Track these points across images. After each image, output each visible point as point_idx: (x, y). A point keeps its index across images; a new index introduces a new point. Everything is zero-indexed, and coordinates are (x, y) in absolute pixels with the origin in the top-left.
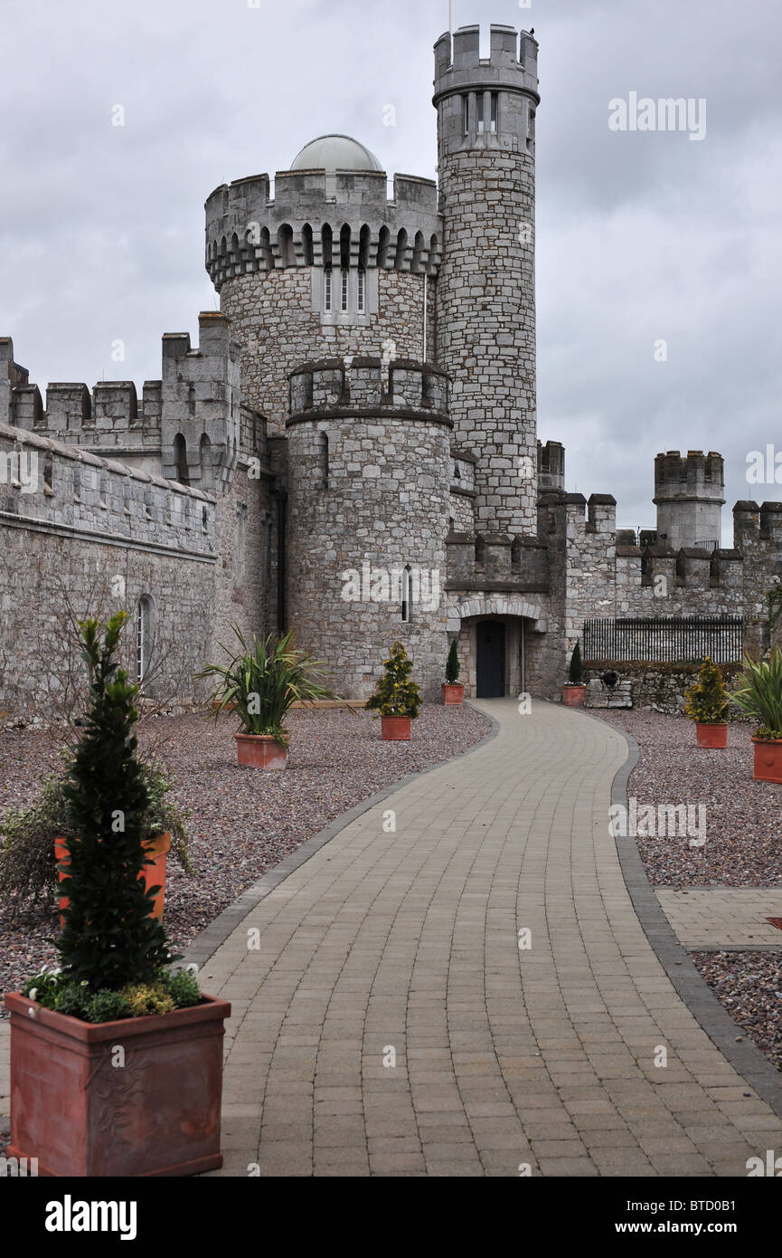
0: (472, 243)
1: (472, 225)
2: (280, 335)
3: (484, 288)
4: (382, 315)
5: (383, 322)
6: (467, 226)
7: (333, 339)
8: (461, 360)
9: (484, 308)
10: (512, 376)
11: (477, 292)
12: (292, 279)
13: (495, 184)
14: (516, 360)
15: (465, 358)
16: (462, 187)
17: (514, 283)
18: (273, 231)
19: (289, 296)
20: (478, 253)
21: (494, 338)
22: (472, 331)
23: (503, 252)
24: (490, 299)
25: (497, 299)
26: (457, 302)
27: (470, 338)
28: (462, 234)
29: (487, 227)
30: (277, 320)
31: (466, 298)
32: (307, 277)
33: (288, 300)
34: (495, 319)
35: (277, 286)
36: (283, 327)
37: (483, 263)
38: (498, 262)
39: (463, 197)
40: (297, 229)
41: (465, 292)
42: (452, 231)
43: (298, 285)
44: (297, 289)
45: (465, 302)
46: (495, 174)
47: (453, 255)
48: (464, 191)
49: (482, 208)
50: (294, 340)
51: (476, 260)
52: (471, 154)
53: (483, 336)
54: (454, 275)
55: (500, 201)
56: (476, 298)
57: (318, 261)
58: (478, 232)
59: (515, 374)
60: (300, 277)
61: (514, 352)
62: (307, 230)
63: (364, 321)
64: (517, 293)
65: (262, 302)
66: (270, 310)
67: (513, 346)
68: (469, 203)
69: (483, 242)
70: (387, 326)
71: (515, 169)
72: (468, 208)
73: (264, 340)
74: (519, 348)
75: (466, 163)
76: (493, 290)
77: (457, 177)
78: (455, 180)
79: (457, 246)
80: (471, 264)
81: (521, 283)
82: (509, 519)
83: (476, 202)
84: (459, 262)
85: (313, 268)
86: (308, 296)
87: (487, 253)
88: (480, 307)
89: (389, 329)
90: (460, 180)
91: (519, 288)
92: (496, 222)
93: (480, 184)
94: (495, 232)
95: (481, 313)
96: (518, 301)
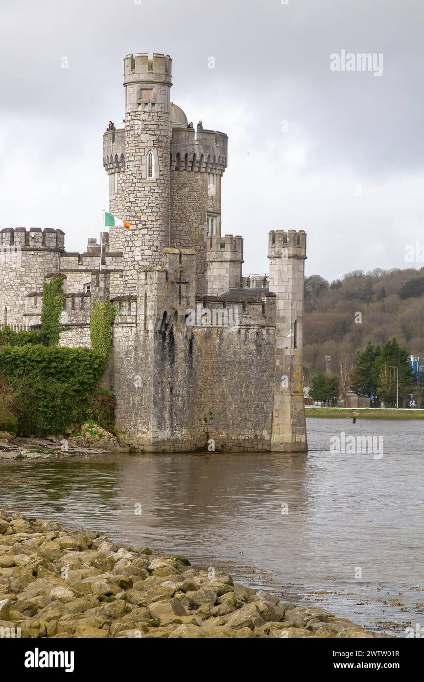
5: (119, 196)
10: (129, 216)
14: (130, 208)
17: (130, 173)
59: (130, 214)
61: (129, 204)
64: (131, 177)
67: (129, 202)
70: (120, 198)
71: (131, 120)
74: (131, 202)
81: (133, 172)
82: (127, 281)
89: (120, 199)
91: (132, 174)
96: (131, 181)
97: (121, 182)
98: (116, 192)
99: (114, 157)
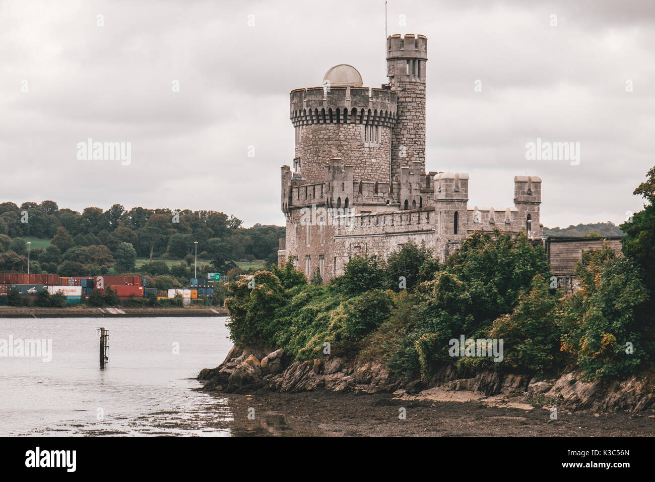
0: (411, 117)
1: (411, 110)
2: (348, 149)
3: (415, 135)
4: (382, 144)
5: (382, 146)
6: (409, 111)
7: (368, 153)
8: (406, 162)
9: (415, 143)
11: (413, 136)
12: (353, 128)
13: (419, 96)
15: (408, 161)
16: (407, 95)
18: (350, 110)
19: (352, 135)
20: (413, 121)
21: (418, 154)
22: (411, 151)
23: (421, 121)
24: (416, 139)
25: (419, 139)
26: (405, 139)
27: (410, 154)
28: (407, 114)
29: (416, 112)
30: (347, 143)
31: (409, 138)
32: (359, 128)
33: (352, 136)
34: (418, 147)
35: (347, 130)
36: (349, 146)
37: (415, 126)
38: (420, 125)
39: (407, 99)
40: (359, 110)
41: (408, 136)
42: (402, 112)
43: (356, 130)
44: (356, 133)
45: (409, 140)
46: (419, 92)
47: (402, 121)
48: (408, 97)
49: (415, 104)
50: (354, 152)
51: (412, 124)
52: (411, 83)
53: (415, 153)
54: (403, 129)
55: (420, 102)
56: (412, 139)
57: (365, 122)
58: (413, 114)
60: (356, 128)
62: (363, 111)
63: (377, 146)
65: (340, 136)
66: (343, 139)
68: (410, 102)
69: (415, 117)
72: (409, 104)
73: (341, 151)
75: (408, 86)
76: (418, 136)
77: (405, 91)
78: (404, 92)
79: (405, 118)
80: (411, 125)
83: (413, 102)
84: (406, 124)
85: (362, 125)
86: (360, 135)
87: (416, 122)
88: (414, 142)
89: (384, 149)
90: (406, 93)
92: (419, 110)
93: (414, 95)
94: (418, 114)
95: (414, 145)
97: (385, 134)
98: (380, 142)
99: (389, 113)
